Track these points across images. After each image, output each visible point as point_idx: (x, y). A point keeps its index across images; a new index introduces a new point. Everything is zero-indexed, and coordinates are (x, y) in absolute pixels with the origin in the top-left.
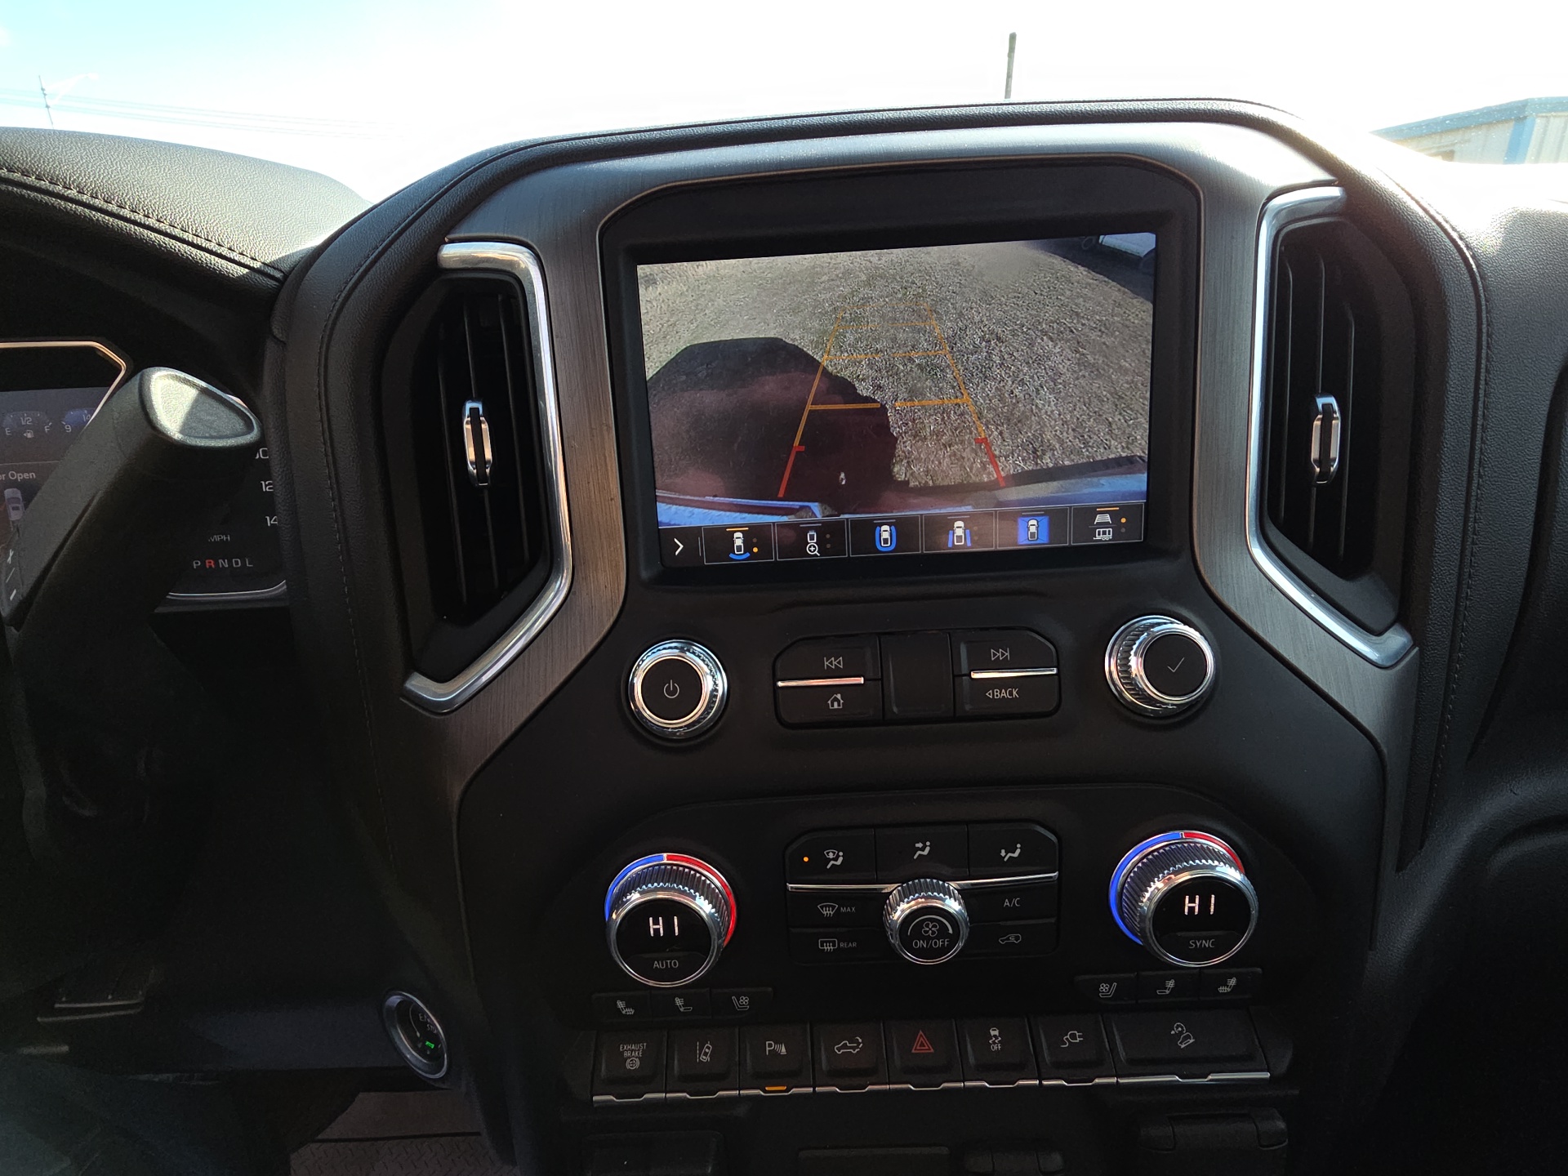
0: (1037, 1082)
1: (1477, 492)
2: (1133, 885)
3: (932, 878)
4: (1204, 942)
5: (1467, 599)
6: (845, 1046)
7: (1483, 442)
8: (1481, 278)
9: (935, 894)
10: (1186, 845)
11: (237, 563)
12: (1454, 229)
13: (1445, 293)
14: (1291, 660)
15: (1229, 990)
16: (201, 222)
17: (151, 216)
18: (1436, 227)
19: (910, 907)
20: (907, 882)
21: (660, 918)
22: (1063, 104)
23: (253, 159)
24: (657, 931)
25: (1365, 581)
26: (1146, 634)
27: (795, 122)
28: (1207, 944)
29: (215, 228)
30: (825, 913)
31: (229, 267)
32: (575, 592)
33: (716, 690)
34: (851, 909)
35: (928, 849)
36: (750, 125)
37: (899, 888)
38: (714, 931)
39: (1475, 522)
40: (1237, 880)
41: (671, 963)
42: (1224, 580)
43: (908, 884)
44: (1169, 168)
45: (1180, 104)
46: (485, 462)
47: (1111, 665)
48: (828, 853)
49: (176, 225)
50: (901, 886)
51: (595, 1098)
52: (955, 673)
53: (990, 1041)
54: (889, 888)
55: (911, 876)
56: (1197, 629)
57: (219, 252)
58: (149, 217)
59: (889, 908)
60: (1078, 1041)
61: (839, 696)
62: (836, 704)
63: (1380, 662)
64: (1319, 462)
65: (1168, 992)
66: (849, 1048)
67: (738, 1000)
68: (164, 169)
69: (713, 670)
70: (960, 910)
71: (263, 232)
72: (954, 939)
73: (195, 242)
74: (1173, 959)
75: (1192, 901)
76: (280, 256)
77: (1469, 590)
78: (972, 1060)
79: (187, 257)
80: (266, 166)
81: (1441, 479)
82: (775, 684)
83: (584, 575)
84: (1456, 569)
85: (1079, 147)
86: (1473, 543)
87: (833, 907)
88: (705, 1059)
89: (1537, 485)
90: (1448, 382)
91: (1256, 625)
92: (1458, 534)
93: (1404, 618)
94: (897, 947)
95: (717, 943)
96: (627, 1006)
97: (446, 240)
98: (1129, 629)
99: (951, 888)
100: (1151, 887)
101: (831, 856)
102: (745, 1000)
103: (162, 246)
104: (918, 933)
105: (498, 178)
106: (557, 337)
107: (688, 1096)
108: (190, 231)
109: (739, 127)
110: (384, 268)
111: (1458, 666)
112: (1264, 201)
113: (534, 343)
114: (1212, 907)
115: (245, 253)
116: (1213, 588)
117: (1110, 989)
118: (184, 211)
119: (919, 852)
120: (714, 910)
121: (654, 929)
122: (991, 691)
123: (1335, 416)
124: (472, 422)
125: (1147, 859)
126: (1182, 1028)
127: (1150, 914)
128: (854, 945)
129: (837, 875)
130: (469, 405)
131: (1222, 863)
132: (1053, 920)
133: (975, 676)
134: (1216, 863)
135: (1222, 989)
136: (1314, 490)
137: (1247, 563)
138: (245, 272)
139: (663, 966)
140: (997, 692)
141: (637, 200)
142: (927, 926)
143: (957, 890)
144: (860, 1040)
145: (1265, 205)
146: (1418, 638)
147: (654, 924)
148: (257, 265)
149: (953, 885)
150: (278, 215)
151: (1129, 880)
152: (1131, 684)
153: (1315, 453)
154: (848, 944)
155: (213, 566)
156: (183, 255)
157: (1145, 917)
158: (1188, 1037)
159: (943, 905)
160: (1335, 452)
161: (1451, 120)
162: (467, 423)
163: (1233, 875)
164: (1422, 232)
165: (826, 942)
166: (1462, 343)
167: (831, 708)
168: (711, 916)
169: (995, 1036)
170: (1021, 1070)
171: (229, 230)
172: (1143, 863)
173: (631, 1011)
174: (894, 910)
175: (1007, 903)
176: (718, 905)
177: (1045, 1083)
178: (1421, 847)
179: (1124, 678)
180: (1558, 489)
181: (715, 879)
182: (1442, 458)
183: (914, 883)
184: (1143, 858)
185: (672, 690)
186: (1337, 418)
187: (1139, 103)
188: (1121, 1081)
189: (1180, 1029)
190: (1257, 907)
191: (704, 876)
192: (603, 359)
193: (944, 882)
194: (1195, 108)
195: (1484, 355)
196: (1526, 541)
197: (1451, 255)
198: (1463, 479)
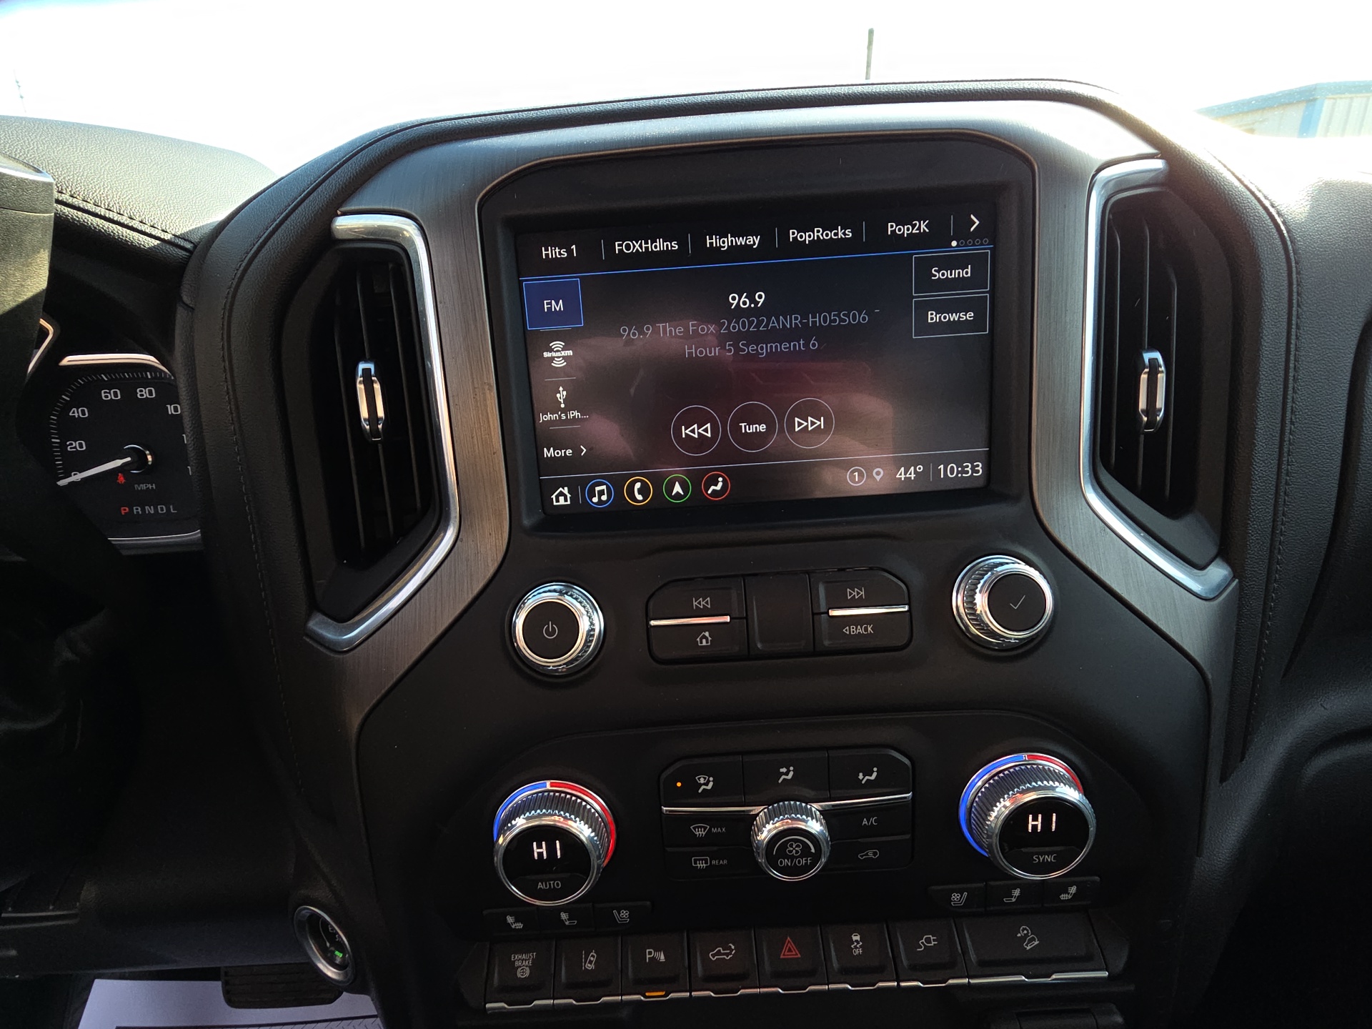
0: (896, 984)
1: (1290, 438)
2: (981, 804)
3: (796, 800)
4: (1046, 856)
5: (1281, 535)
6: (719, 953)
7: (1294, 392)
8: (1292, 242)
9: (799, 816)
10: (1029, 767)
11: (162, 509)
12: (1266, 197)
13: (1259, 256)
14: (1123, 595)
15: (1070, 897)
16: (113, 197)
17: (64, 192)
18: (1250, 196)
19: (776, 828)
20: (772, 804)
21: (544, 843)
22: (908, 85)
23: (172, 139)
24: (540, 854)
25: (1189, 520)
26: (990, 573)
27: (661, 102)
28: (1049, 859)
29: (128, 202)
30: (697, 833)
31: (141, 239)
32: (462, 539)
33: (593, 630)
34: (722, 830)
35: (791, 773)
36: (620, 105)
37: (766, 810)
38: (593, 852)
39: (1288, 465)
40: (1075, 799)
41: (554, 884)
42: (1060, 521)
43: (773, 807)
44: (1006, 142)
45: (1015, 84)
46: (378, 419)
47: (958, 600)
48: (699, 779)
49: (89, 201)
50: (768, 808)
51: (488, 1006)
52: (815, 611)
53: (852, 946)
54: (756, 810)
55: (776, 798)
56: (1037, 568)
57: (130, 225)
58: (62, 193)
59: (756, 829)
60: (932, 945)
61: (707, 634)
62: (704, 641)
63: (1203, 595)
64: (1147, 412)
65: (1014, 900)
66: (724, 954)
67: (619, 914)
68: (81, 149)
69: (590, 610)
70: (822, 831)
71: (174, 207)
72: (817, 857)
73: (107, 216)
74: (1018, 872)
75: (1035, 819)
76: (191, 228)
77: (1283, 527)
78: (835, 965)
79: (100, 230)
80: (184, 145)
81: (1257, 426)
82: (648, 623)
83: (469, 523)
84: (1272, 508)
85: (923, 123)
86: (1287, 483)
87: (705, 828)
88: (590, 967)
89: (1343, 431)
90: (1262, 338)
91: (1090, 563)
92: (1273, 476)
93: (1224, 553)
94: (764, 865)
95: (598, 862)
96: (516, 921)
97: (339, 213)
98: (975, 568)
99: (813, 809)
100: (997, 807)
101: (702, 781)
102: (625, 914)
103: (75, 220)
104: (782, 852)
105: (386, 155)
106: (441, 303)
107: (574, 1002)
108: (103, 206)
109: (609, 107)
110: (281, 239)
111: (1274, 595)
112: (1093, 173)
113: (420, 308)
114: (1054, 825)
115: (156, 226)
116: (1051, 529)
117: (961, 898)
118: (97, 187)
119: (783, 777)
120: (593, 834)
121: (538, 853)
122: (848, 628)
123: (1160, 369)
124: (364, 382)
125: (994, 780)
126: (1027, 931)
127: (997, 831)
128: (725, 862)
129: (707, 799)
130: (362, 366)
131: (1062, 784)
132: (908, 836)
133: (834, 613)
134: (1057, 784)
135: (1064, 897)
136: (1142, 438)
137: (1081, 505)
138: (156, 244)
139: (546, 886)
140: (853, 628)
141: (512, 175)
142: (791, 846)
143: (819, 811)
144: (733, 947)
145: (1094, 176)
146: (1237, 571)
147: (538, 848)
148: (167, 237)
149: (815, 807)
150: (191, 190)
151: (977, 799)
152: (976, 620)
153: (1142, 404)
154: (719, 862)
155: (140, 513)
156: (95, 228)
157: (993, 833)
158: (1033, 939)
159: (805, 826)
160: (1160, 403)
161: (1256, 101)
162: (360, 383)
163: (1072, 794)
164: (1238, 201)
165: (699, 860)
166: (1275, 301)
167: (700, 645)
168: (590, 839)
169: (857, 941)
170: (881, 973)
171: (141, 205)
172: (989, 784)
173: (520, 926)
174: (760, 830)
175: (865, 822)
176: (597, 829)
177: (903, 984)
178: (1242, 760)
179: (970, 614)
180: (1363, 434)
181: (595, 803)
182: (1257, 406)
183: (779, 806)
184: (990, 779)
185: (551, 631)
186: (1162, 372)
187: (978, 83)
188: (972, 981)
189: (1025, 932)
190: (1095, 825)
191: (585, 801)
192: (484, 323)
193: (807, 804)
194: (1029, 87)
195: (1294, 313)
196: (1333, 481)
197: (1264, 221)
198: (1277, 425)
